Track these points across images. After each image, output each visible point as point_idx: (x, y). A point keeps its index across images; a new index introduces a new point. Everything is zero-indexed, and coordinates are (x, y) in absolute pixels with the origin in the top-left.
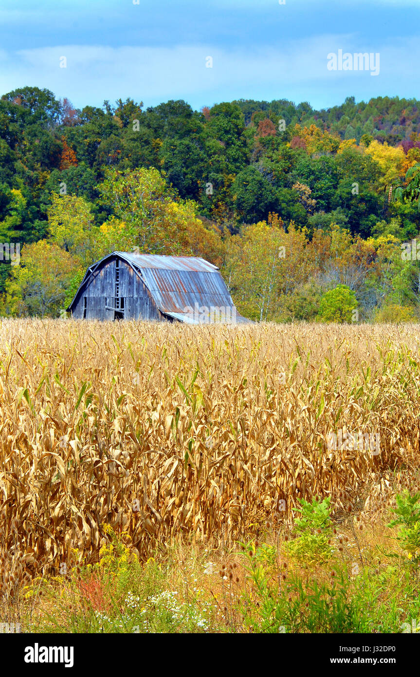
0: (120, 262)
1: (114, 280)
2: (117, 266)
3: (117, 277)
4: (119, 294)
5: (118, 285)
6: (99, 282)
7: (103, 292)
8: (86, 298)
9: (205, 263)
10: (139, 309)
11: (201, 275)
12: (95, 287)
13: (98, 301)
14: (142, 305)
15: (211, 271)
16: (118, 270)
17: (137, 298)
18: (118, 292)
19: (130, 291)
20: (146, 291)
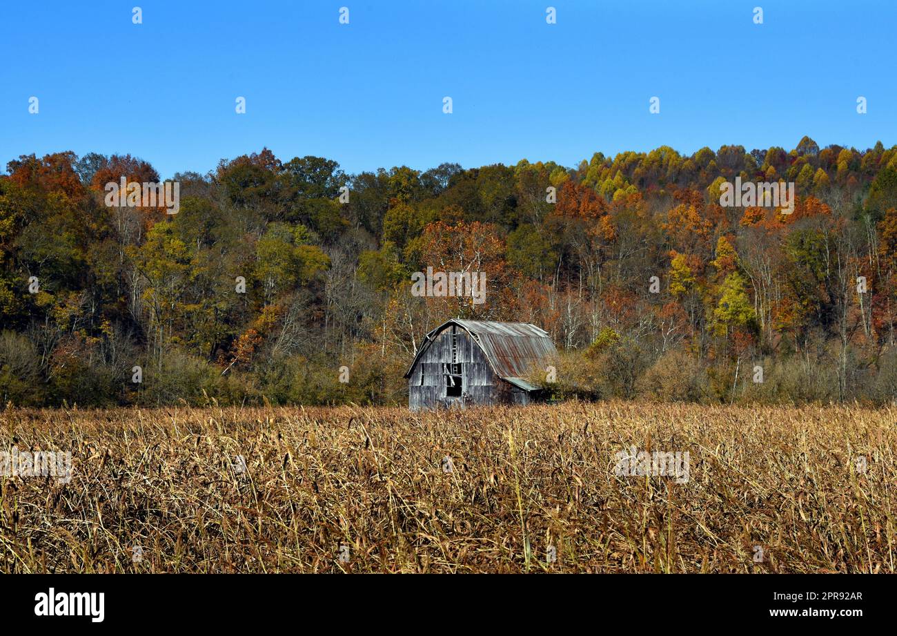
0: (457, 327)
1: (451, 346)
2: (454, 333)
3: (455, 343)
4: (457, 360)
5: (455, 351)
6: (436, 349)
7: (440, 358)
8: (423, 364)
9: (535, 329)
10: (476, 374)
11: (533, 340)
12: (432, 353)
13: (434, 367)
14: (479, 370)
15: (543, 336)
16: (454, 336)
17: (474, 364)
18: (455, 358)
19: (468, 356)
20: (483, 356)
